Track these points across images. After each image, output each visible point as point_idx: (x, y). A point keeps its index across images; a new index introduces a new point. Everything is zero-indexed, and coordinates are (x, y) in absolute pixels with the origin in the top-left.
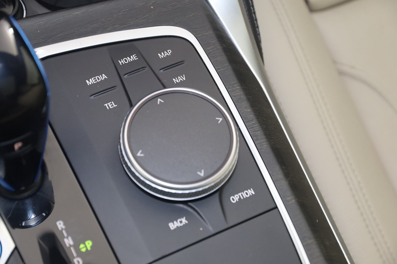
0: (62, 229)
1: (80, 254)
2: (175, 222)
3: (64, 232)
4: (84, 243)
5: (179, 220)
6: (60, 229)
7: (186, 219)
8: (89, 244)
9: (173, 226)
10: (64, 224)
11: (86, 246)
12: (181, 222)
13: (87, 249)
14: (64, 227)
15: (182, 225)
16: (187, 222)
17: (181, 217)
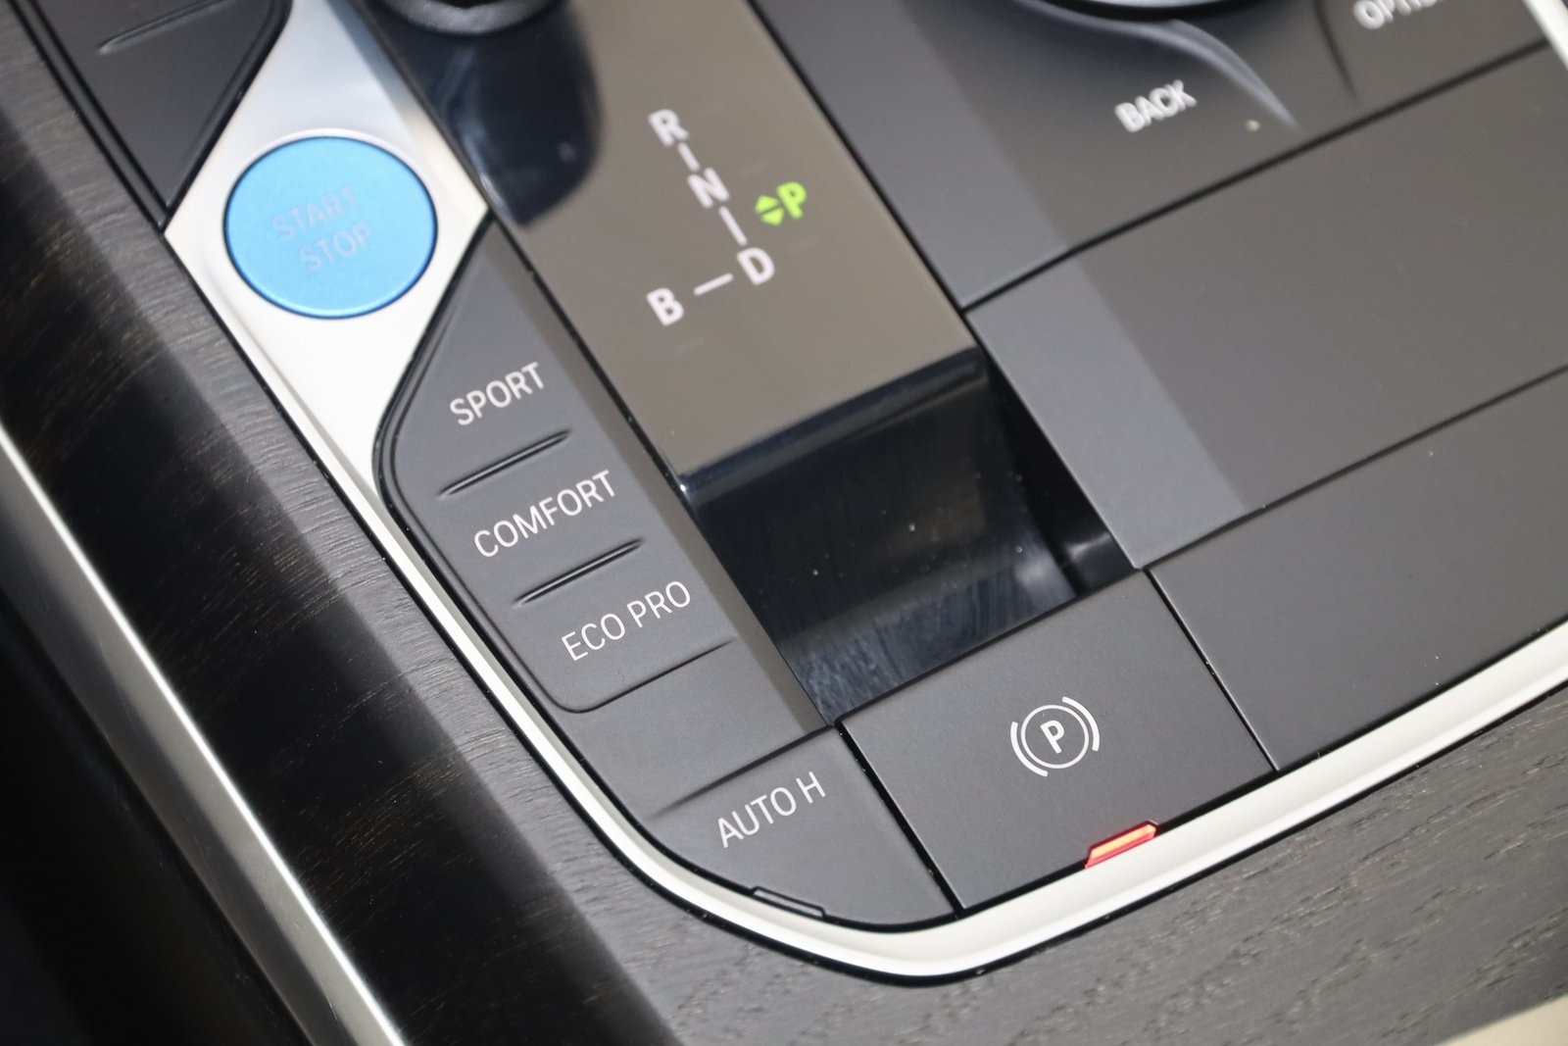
0: (677, 141)
1: (759, 233)
2: (1142, 101)
3: (685, 152)
4: (773, 194)
5: (1157, 94)
6: (667, 140)
7: (1186, 90)
8: (793, 194)
9: (1135, 115)
10: (683, 124)
11: (781, 205)
12: (1166, 101)
13: (787, 215)
14: (682, 134)
15: (1170, 111)
16: (1191, 100)
17: (1165, 81)
